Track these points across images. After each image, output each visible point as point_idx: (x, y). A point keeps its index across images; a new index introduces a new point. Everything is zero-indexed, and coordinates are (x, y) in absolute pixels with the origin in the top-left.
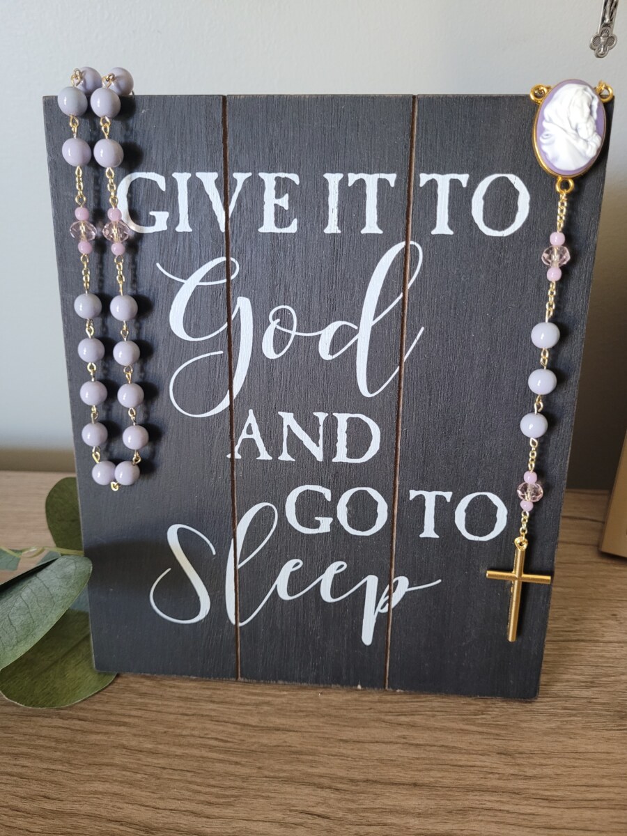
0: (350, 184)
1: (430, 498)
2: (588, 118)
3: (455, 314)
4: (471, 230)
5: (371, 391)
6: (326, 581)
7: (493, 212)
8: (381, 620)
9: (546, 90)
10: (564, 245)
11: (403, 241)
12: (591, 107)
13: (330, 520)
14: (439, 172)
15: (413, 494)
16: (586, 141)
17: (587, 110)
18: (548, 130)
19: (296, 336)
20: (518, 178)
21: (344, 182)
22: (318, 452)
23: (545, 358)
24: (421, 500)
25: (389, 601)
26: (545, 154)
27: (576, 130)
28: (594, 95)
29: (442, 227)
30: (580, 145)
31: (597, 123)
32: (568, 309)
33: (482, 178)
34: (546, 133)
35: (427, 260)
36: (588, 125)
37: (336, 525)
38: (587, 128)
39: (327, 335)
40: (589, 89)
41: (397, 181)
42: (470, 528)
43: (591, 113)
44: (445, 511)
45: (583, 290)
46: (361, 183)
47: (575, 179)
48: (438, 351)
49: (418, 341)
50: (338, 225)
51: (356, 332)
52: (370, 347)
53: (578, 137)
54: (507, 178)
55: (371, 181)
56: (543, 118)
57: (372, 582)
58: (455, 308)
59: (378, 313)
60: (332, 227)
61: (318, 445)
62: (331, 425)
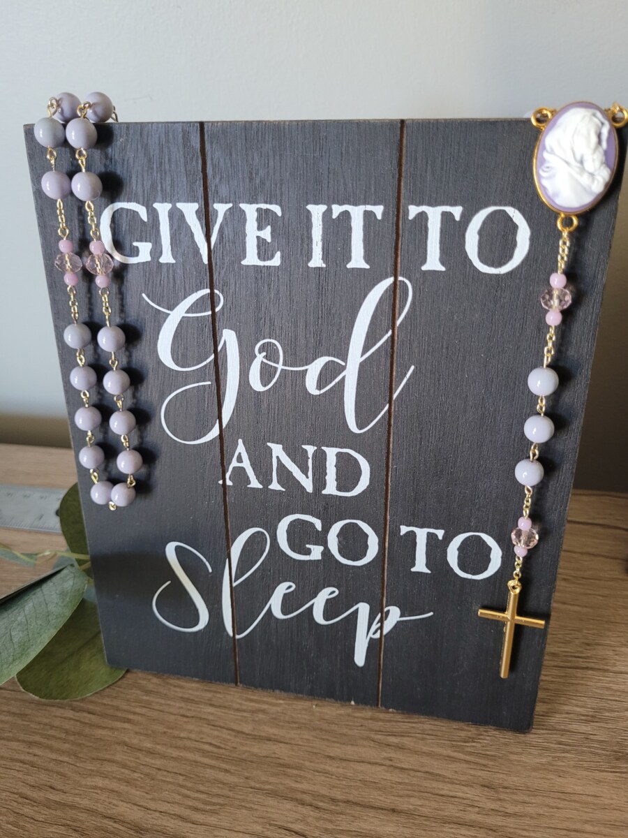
0: (335, 216)
1: (421, 534)
2: (595, 149)
3: (448, 354)
4: (465, 266)
5: (360, 426)
6: (319, 604)
7: (488, 247)
8: (373, 646)
9: (549, 115)
10: (565, 287)
11: (391, 276)
12: (599, 136)
13: (321, 548)
14: (430, 204)
15: (404, 530)
16: (592, 175)
17: (594, 139)
18: (549, 162)
19: (282, 370)
20: (517, 211)
21: (328, 213)
22: (308, 484)
23: (542, 405)
24: (412, 536)
25: (381, 628)
26: (544, 188)
27: (581, 162)
28: (603, 120)
29: (433, 262)
30: (585, 180)
31: (606, 153)
32: (571, 352)
33: (477, 211)
34: (547, 165)
35: (417, 297)
36: (595, 157)
37: (327, 553)
38: (593, 160)
39: (314, 370)
40: (599, 114)
41: (384, 214)
42: (462, 566)
43: (600, 142)
44: (436, 550)
45: (589, 333)
46: (346, 215)
47: (578, 216)
48: (429, 390)
49: (408, 380)
50: (323, 259)
51: (344, 368)
52: (358, 384)
53: (583, 169)
54: (504, 211)
55: (357, 213)
56: (544, 148)
57: (363, 609)
58: (447, 348)
59: (365, 350)
60: (317, 261)
61: (307, 477)
62: (320, 458)
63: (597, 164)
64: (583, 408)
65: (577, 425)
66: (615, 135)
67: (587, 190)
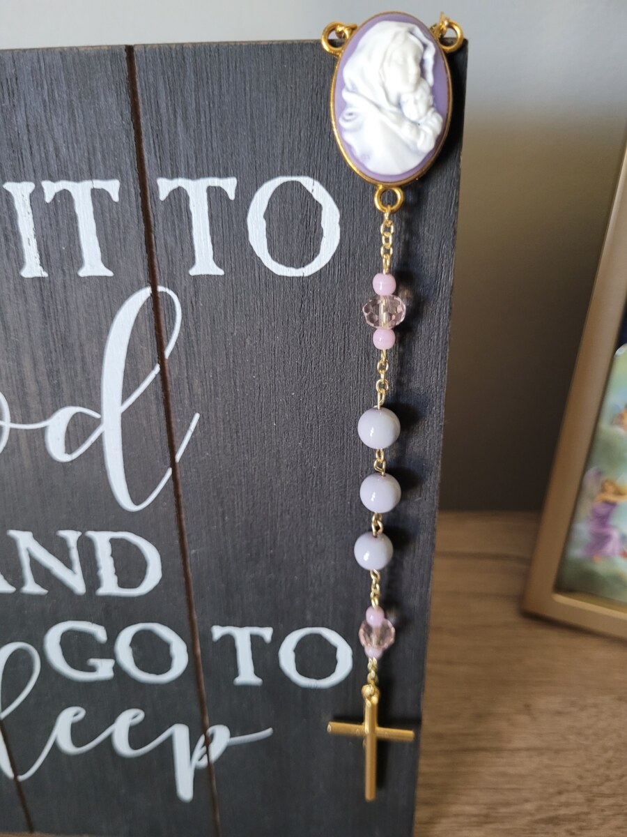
0: (48, 198)
1: (242, 637)
2: (417, 84)
3: (244, 394)
4: (253, 268)
5: (136, 501)
6: (120, 731)
7: (282, 238)
8: (201, 777)
9: (347, 32)
10: (396, 293)
11: (146, 286)
12: (421, 64)
14: (189, 176)
15: (218, 632)
16: (415, 124)
17: (413, 70)
18: (351, 106)
19: (11, 430)
20: (317, 183)
21: (37, 195)
22: (75, 581)
23: (380, 459)
24: (229, 641)
25: (207, 752)
26: (349, 147)
27: (399, 105)
28: (426, 40)
29: (205, 264)
30: (406, 132)
31: (433, 90)
32: (416, 384)
33: (257, 186)
34: (349, 110)
35: (190, 315)
36: (418, 97)
37: (118, 668)
38: (416, 102)
39: (56, 427)
40: (418, 31)
41: (122, 192)
42: (302, 670)
43: (422, 74)
44: (265, 655)
45: (436, 356)
46: (65, 196)
47: (403, 188)
48: (225, 446)
49: (194, 433)
50: (41, 265)
51: (98, 422)
52: (124, 443)
53: (401, 117)
54: (298, 183)
55: (81, 192)
56: (343, 85)
57: (180, 734)
58: (243, 386)
59: (126, 394)
60: (32, 268)
61: (75, 573)
62: (87, 549)
63: (422, 107)
64: (438, 459)
65: (432, 482)
66: (444, 62)
67: (410, 148)
